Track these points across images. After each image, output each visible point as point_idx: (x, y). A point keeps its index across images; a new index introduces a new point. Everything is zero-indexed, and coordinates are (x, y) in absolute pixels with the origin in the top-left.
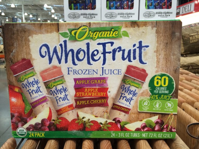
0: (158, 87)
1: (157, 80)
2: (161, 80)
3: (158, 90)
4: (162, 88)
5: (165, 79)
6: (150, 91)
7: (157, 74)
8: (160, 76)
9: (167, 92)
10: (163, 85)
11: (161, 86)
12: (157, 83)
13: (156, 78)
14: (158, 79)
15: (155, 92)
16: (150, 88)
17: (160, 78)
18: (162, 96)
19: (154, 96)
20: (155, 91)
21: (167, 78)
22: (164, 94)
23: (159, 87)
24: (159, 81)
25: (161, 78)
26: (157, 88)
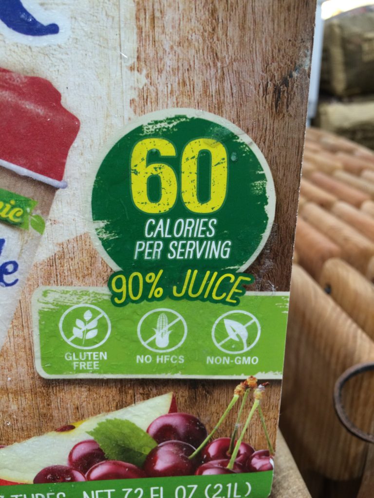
0: (157, 217)
1: (151, 170)
2: (175, 163)
3: (159, 237)
4: (186, 226)
5: (204, 160)
6: (106, 244)
7: (144, 120)
8: (166, 135)
9: (219, 250)
10: (193, 204)
11: (179, 210)
12: (154, 189)
13: (140, 150)
14: (153, 157)
15: (141, 254)
16: (102, 224)
17: (167, 149)
18: (191, 275)
19: (136, 279)
20: (141, 247)
21: (219, 153)
22: (204, 265)
23: (164, 216)
24: (167, 173)
25: (180, 150)
26: (152, 228)
